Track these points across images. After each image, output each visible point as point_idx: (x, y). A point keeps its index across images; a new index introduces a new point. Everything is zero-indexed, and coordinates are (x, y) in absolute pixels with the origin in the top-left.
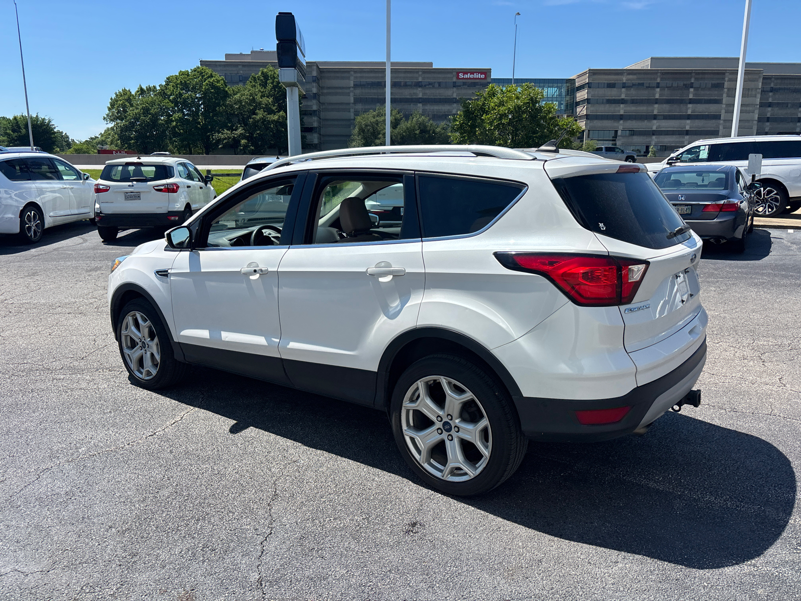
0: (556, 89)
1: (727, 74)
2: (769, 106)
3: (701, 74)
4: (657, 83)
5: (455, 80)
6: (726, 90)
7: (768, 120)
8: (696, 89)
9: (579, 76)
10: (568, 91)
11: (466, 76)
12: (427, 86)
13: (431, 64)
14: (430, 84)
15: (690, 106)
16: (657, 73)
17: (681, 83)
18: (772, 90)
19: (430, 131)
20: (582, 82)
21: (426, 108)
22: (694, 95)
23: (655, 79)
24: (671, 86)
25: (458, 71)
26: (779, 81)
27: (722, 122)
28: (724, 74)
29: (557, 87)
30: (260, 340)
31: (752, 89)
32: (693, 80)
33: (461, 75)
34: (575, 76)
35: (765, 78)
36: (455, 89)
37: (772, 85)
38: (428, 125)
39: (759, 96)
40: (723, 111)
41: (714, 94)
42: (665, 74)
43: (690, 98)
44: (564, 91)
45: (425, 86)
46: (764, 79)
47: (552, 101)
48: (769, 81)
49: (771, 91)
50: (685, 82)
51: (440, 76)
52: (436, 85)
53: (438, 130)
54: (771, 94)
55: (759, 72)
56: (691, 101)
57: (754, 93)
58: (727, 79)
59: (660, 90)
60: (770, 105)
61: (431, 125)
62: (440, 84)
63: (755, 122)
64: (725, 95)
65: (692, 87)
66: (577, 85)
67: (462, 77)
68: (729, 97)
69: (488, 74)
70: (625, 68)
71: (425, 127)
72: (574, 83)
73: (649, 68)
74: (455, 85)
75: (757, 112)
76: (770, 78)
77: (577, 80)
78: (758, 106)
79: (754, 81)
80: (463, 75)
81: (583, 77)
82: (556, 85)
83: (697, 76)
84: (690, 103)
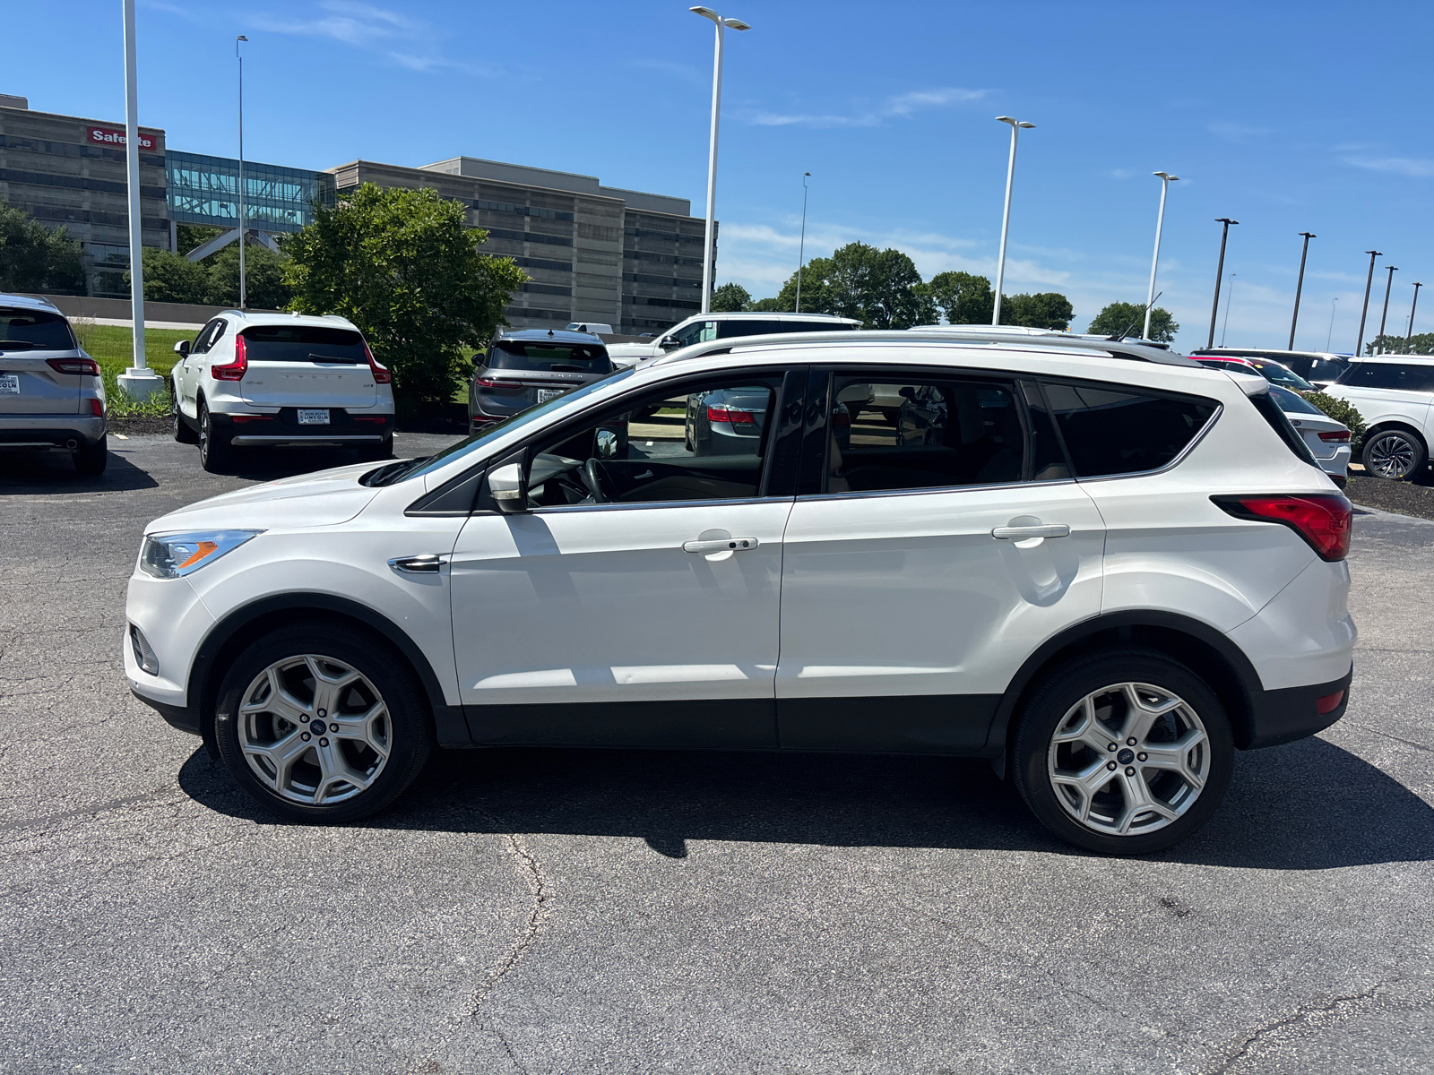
0: (299, 187)
1: (576, 201)
2: (636, 258)
3: (540, 195)
4: (475, 201)
5: (83, 142)
6: (576, 226)
7: (635, 278)
8: (534, 218)
9: (341, 170)
10: (322, 195)
11: (109, 138)
12: (20, 148)
13: (24, 102)
14: (25, 143)
15: (527, 244)
16: (473, 185)
17: (511, 207)
18: (638, 233)
19: (32, 241)
20: (349, 183)
21: (18, 191)
22: (532, 228)
23: (472, 194)
24: (496, 208)
25: (90, 125)
26: (646, 221)
27: (574, 275)
28: (572, 199)
29: (301, 184)
30: (730, 672)
31: (612, 228)
32: (528, 204)
33: (98, 135)
34: (333, 169)
35: (630, 215)
36: (85, 161)
37: (637, 226)
38: (27, 229)
39: (622, 240)
40: (575, 260)
41: (559, 230)
42: (484, 186)
43: (526, 231)
44: (313, 193)
45: (14, 145)
46: (626, 214)
47: (293, 209)
48: (632, 219)
49: (637, 235)
50: (518, 206)
51: (48, 129)
52: (42, 148)
53: (51, 240)
54: (636, 239)
55: (619, 205)
56: (528, 237)
57: (614, 234)
58: (576, 208)
59: (480, 214)
60: (637, 256)
61: (35, 228)
62: (48, 146)
63: (620, 281)
64: (575, 234)
65: (528, 215)
66: (338, 185)
67: (101, 138)
68: (581, 237)
69: (159, 140)
70: (419, 168)
71: (21, 231)
72: (333, 182)
73: (460, 174)
74: (84, 153)
75: (621, 264)
76: (635, 215)
77: (337, 176)
78: (622, 256)
79: (614, 217)
80: (103, 135)
81: (350, 174)
82: (297, 180)
83: (536, 199)
84: (527, 240)
